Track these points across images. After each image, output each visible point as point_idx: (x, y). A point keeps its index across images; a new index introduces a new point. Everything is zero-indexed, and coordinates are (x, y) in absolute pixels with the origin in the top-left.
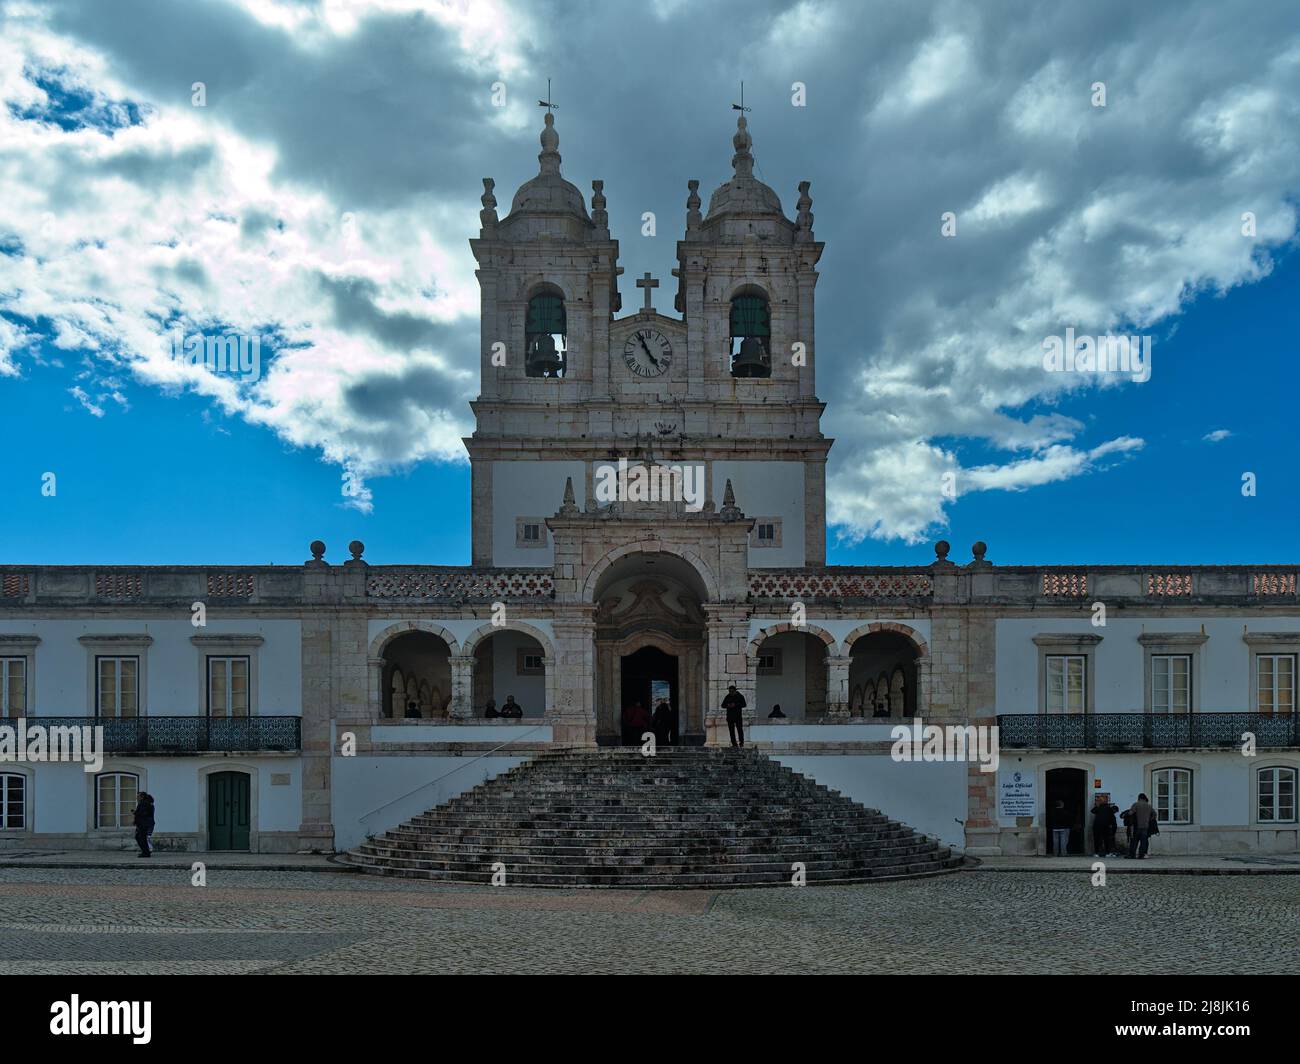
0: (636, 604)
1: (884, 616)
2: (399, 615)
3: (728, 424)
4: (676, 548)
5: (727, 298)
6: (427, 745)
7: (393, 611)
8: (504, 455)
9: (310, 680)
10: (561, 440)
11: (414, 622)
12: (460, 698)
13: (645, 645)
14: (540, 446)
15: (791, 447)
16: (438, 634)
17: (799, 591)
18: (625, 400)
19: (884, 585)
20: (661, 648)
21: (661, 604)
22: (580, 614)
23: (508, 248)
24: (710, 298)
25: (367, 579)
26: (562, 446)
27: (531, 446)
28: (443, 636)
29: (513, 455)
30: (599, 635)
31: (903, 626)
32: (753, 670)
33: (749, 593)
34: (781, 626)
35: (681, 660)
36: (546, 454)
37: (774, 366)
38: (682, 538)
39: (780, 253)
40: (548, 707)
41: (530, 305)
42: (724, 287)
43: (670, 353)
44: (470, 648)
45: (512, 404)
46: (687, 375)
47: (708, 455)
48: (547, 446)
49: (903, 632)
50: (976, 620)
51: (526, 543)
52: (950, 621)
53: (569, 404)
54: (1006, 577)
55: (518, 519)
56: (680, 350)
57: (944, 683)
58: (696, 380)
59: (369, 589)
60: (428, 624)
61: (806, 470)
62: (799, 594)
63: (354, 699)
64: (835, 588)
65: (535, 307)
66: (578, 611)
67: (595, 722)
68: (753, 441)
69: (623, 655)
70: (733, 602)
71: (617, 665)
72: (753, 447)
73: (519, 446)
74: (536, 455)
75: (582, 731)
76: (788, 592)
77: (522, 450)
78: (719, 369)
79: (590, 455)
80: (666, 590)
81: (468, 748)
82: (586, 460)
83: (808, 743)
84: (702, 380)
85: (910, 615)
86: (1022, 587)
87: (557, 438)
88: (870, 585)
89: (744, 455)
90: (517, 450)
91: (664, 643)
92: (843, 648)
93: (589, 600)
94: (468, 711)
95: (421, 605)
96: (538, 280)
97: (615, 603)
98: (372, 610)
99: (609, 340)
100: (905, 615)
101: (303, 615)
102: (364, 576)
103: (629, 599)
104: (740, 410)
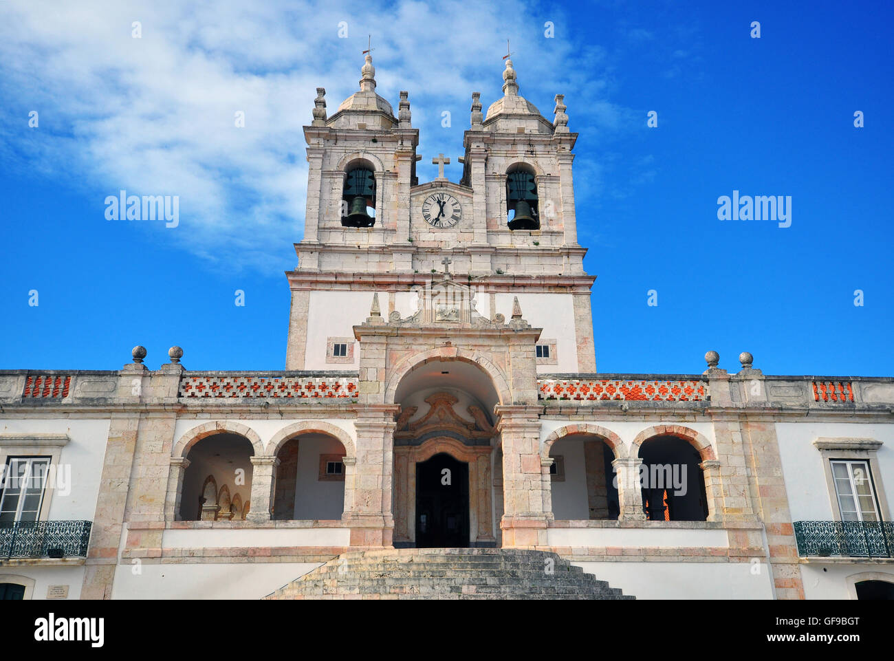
0: (430, 414)
1: (667, 419)
2: (208, 416)
3: (507, 265)
4: (471, 353)
5: (503, 172)
6: (219, 550)
7: (202, 412)
8: (319, 286)
9: (109, 481)
10: (369, 275)
11: (220, 421)
12: (259, 499)
13: (438, 451)
14: (351, 279)
15: (561, 282)
16: (243, 434)
17: (585, 394)
18: (422, 245)
19: (663, 391)
20: (453, 454)
21: (452, 413)
22: (382, 414)
23: (332, 134)
24: (490, 172)
25: (181, 381)
26: (371, 279)
27: (344, 279)
28: (249, 436)
29: (328, 287)
30: (397, 442)
31: (687, 429)
32: (548, 470)
33: (539, 396)
34: (572, 427)
35: (471, 467)
36: (354, 287)
37: (541, 221)
38: (476, 346)
39: (543, 141)
40: (346, 509)
41: (348, 174)
42: (501, 164)
43: (458, 211)
44: (273, 448)
45: (329, 246)
46: (472, 228)
47: (492, 289)
48: (357, 279)
49: (687, 434)
50: (755, 424)
51: (335, 359)
52: (729, 424)
53: (377, 248)
54: (775, 383)
55: (329, 339)
56: (467, 209)
57: (735, 486)
58: (480, 231)
59: (182, 391)
60: (234, 425)
61: (575, 301)
62: (585, 397)
63: (151, 500)
64: (618, 391)
65: (351, 177)
66: (379, 411)
67: (391, 524)
68: (529, 278)
69: (418, 461)
70: (524, 404)
71: (412, 469)
72: (529, 282)
73: (333, 279)
74: (347, 287)
75: (380, 533)
76: (575, 395)
77: (336, 282)
78: (499, 223)
79: (392, 288)
80: (457, 401)
81: (262, 553)
82: (390, 291)
83: (607, 549)
84: (485, 231)
85: (692, 418)
86: (792, 393)
87: (366, 272)
88: (650, 390)
89: (522, 290)
90: (331, 283)
91: (456, 451)
92: (631, 449)
93: (391, 401)
94: (266, 514)
95: (231, 405)
96: (355, 157)
97: (411, 412)
98: (181, 410)
99: (410, 201)
100: (687, 418)
101: (114, 415)
102: (179, 379)
103: (423, 410)
104: (517, 254)
